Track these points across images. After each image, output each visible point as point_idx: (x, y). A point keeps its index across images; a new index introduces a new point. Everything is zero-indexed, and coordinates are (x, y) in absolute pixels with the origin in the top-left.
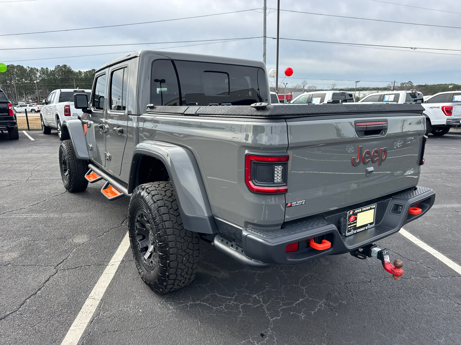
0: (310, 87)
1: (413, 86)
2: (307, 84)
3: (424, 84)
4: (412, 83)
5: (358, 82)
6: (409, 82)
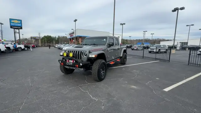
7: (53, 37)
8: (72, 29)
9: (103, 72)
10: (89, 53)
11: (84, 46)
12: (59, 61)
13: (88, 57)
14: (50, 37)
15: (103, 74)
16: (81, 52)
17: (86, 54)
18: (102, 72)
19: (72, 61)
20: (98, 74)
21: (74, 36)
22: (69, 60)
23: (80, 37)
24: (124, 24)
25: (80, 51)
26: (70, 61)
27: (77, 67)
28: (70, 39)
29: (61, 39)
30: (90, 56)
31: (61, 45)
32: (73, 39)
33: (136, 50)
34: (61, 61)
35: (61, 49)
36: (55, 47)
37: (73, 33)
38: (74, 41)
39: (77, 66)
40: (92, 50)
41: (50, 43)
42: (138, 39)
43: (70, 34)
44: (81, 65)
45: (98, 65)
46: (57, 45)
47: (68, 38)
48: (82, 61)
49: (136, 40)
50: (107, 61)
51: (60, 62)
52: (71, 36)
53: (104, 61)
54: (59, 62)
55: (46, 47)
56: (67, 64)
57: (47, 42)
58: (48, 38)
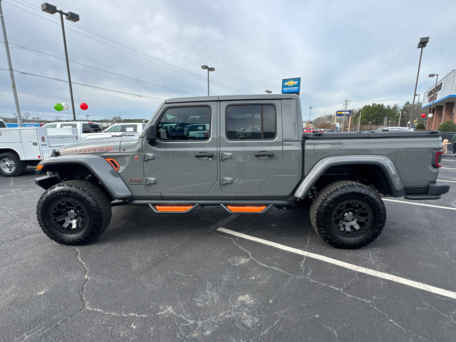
0: (33, 118)
1: (121, 120)
2: (30, 115)
3: (128, 119)
4: (120, 118)
5: (88, 116)
6: (118, 117)
14: (380, 107)
58: (373, 111)
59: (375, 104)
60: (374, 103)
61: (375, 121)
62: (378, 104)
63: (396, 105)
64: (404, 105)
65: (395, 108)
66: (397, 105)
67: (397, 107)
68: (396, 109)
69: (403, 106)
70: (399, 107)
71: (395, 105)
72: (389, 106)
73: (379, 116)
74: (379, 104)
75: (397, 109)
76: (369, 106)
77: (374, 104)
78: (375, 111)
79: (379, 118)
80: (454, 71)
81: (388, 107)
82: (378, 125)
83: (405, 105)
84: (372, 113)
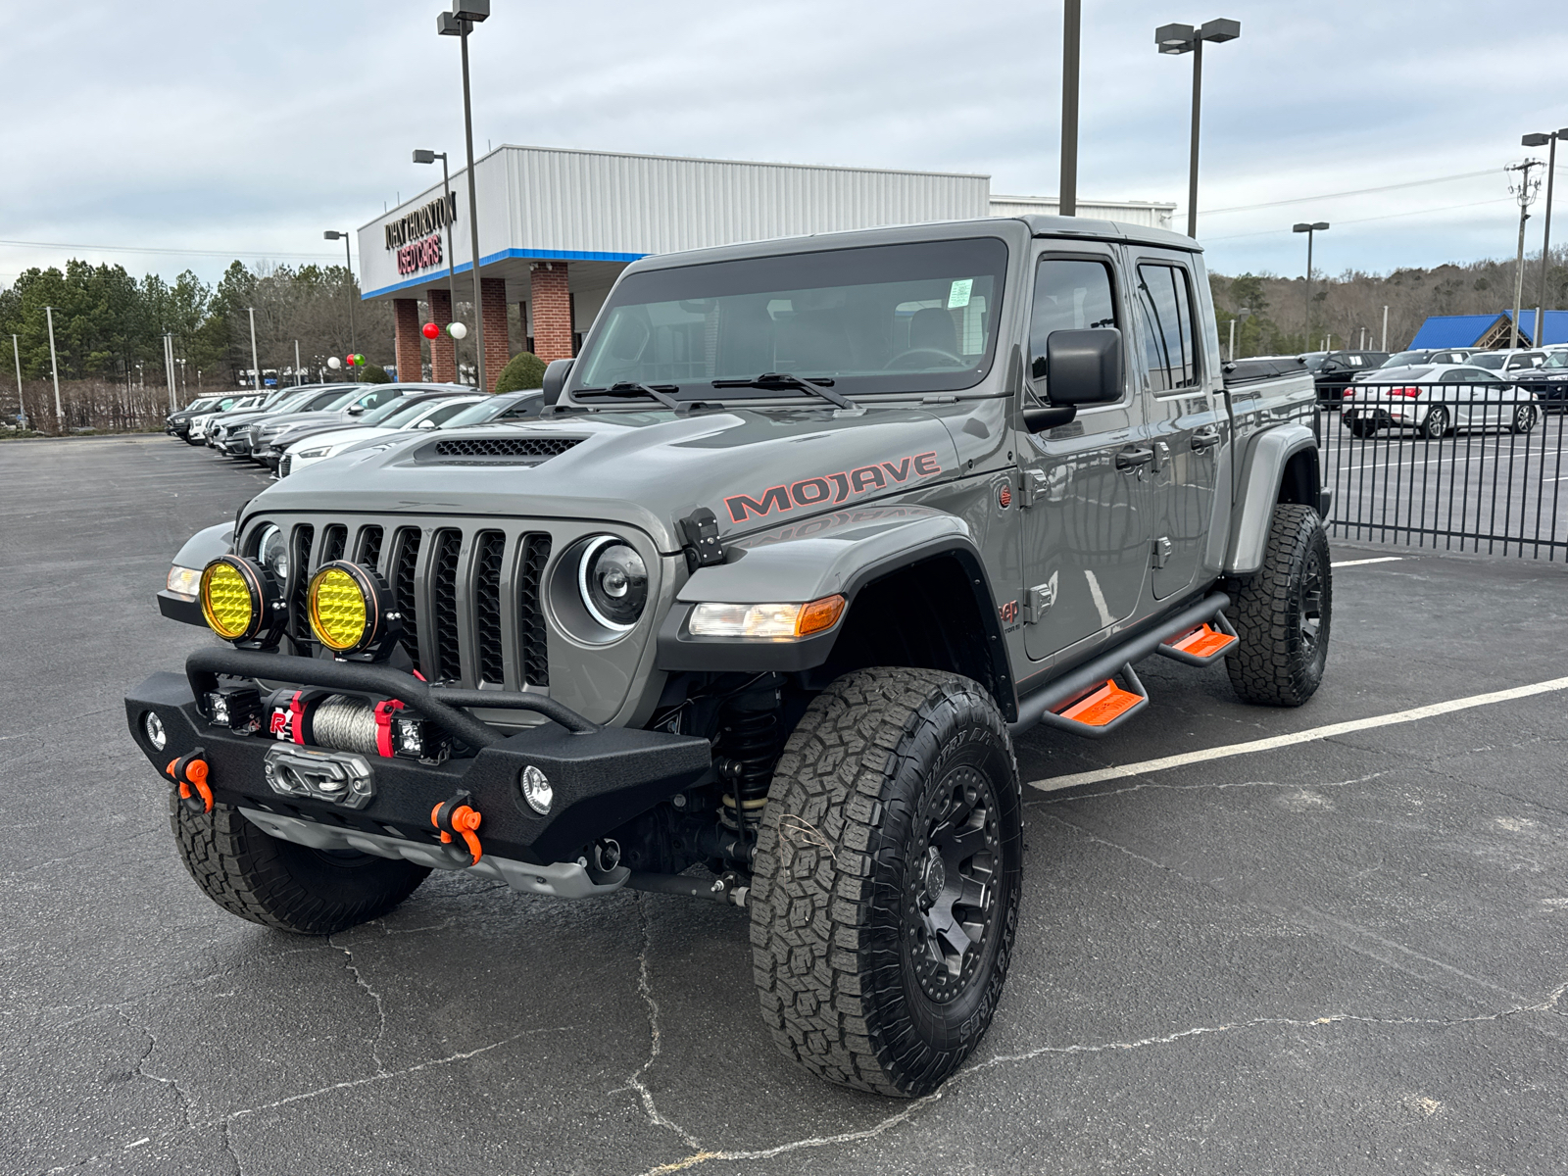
7: (153, 282)
8: (424, 157)
9: (961, 913)
10: (692, 566)
11: (597, 429)
12: (138, 715)
13: (664, 648)
14: (113, 280)
15: (958, 939)
16: (537, 543)
17: (639, 585)
18: (938, 918)
19: (363, 725)
20: (867, 962)
21: (458, 251)
22: (310, 706)
23: (553, 269)
24: (1223, 31)
25: (513, 531)
26: (330, 719)
27: (458, 842)
28: (405, 304)
29: (268, 312)
30: (711, 623)
31: (273, 396)
32: (441, 298)
33: (1423, 432)
34: (168, 715)
35: (263, 463)
36: (184, 433)
37: (442, 212)
38: (457, 329)
39: (467, 819)
40: (737, 507)
41: (112, 374)
42: (1430, 265)
43: (395, 235)
44: (541, 796)
45: (870, 783)
46: (212, 398)
47: (376, 299)
48: (564, 726)
49: (1399, 276)
50: (1021, 671)
51: (160, 739)
52: (412, 260)
53: (965, 699)
54: (140, 733)
55: (55, 432)
56: (281, 785)
57: (75, 368)
58: (83, 306)
59: (84, 263)
60: (79, 261)
61: (105, 359)
62: (100, 265)
63: (188, 278)
64: (224, 276)
65: (186, 291)
66: (194, 278)
67: (192, 289)
68: (192, 297)
69: (221, 285)
70: (202, 289)
71: (182, 276)
72: (157, 278)
73: (121, 332)
74: (104, 267)
75: (197, 299)
76: (53, 273)
77: (75, 263)
78: (96, 306)
79: (120, 339)
80: (504, 150)
81: (150, 285)
82: (120, 380)
83: (228, 279)
84: (80, 312)
